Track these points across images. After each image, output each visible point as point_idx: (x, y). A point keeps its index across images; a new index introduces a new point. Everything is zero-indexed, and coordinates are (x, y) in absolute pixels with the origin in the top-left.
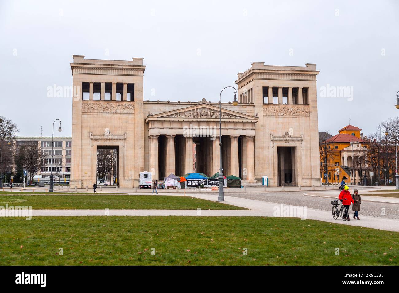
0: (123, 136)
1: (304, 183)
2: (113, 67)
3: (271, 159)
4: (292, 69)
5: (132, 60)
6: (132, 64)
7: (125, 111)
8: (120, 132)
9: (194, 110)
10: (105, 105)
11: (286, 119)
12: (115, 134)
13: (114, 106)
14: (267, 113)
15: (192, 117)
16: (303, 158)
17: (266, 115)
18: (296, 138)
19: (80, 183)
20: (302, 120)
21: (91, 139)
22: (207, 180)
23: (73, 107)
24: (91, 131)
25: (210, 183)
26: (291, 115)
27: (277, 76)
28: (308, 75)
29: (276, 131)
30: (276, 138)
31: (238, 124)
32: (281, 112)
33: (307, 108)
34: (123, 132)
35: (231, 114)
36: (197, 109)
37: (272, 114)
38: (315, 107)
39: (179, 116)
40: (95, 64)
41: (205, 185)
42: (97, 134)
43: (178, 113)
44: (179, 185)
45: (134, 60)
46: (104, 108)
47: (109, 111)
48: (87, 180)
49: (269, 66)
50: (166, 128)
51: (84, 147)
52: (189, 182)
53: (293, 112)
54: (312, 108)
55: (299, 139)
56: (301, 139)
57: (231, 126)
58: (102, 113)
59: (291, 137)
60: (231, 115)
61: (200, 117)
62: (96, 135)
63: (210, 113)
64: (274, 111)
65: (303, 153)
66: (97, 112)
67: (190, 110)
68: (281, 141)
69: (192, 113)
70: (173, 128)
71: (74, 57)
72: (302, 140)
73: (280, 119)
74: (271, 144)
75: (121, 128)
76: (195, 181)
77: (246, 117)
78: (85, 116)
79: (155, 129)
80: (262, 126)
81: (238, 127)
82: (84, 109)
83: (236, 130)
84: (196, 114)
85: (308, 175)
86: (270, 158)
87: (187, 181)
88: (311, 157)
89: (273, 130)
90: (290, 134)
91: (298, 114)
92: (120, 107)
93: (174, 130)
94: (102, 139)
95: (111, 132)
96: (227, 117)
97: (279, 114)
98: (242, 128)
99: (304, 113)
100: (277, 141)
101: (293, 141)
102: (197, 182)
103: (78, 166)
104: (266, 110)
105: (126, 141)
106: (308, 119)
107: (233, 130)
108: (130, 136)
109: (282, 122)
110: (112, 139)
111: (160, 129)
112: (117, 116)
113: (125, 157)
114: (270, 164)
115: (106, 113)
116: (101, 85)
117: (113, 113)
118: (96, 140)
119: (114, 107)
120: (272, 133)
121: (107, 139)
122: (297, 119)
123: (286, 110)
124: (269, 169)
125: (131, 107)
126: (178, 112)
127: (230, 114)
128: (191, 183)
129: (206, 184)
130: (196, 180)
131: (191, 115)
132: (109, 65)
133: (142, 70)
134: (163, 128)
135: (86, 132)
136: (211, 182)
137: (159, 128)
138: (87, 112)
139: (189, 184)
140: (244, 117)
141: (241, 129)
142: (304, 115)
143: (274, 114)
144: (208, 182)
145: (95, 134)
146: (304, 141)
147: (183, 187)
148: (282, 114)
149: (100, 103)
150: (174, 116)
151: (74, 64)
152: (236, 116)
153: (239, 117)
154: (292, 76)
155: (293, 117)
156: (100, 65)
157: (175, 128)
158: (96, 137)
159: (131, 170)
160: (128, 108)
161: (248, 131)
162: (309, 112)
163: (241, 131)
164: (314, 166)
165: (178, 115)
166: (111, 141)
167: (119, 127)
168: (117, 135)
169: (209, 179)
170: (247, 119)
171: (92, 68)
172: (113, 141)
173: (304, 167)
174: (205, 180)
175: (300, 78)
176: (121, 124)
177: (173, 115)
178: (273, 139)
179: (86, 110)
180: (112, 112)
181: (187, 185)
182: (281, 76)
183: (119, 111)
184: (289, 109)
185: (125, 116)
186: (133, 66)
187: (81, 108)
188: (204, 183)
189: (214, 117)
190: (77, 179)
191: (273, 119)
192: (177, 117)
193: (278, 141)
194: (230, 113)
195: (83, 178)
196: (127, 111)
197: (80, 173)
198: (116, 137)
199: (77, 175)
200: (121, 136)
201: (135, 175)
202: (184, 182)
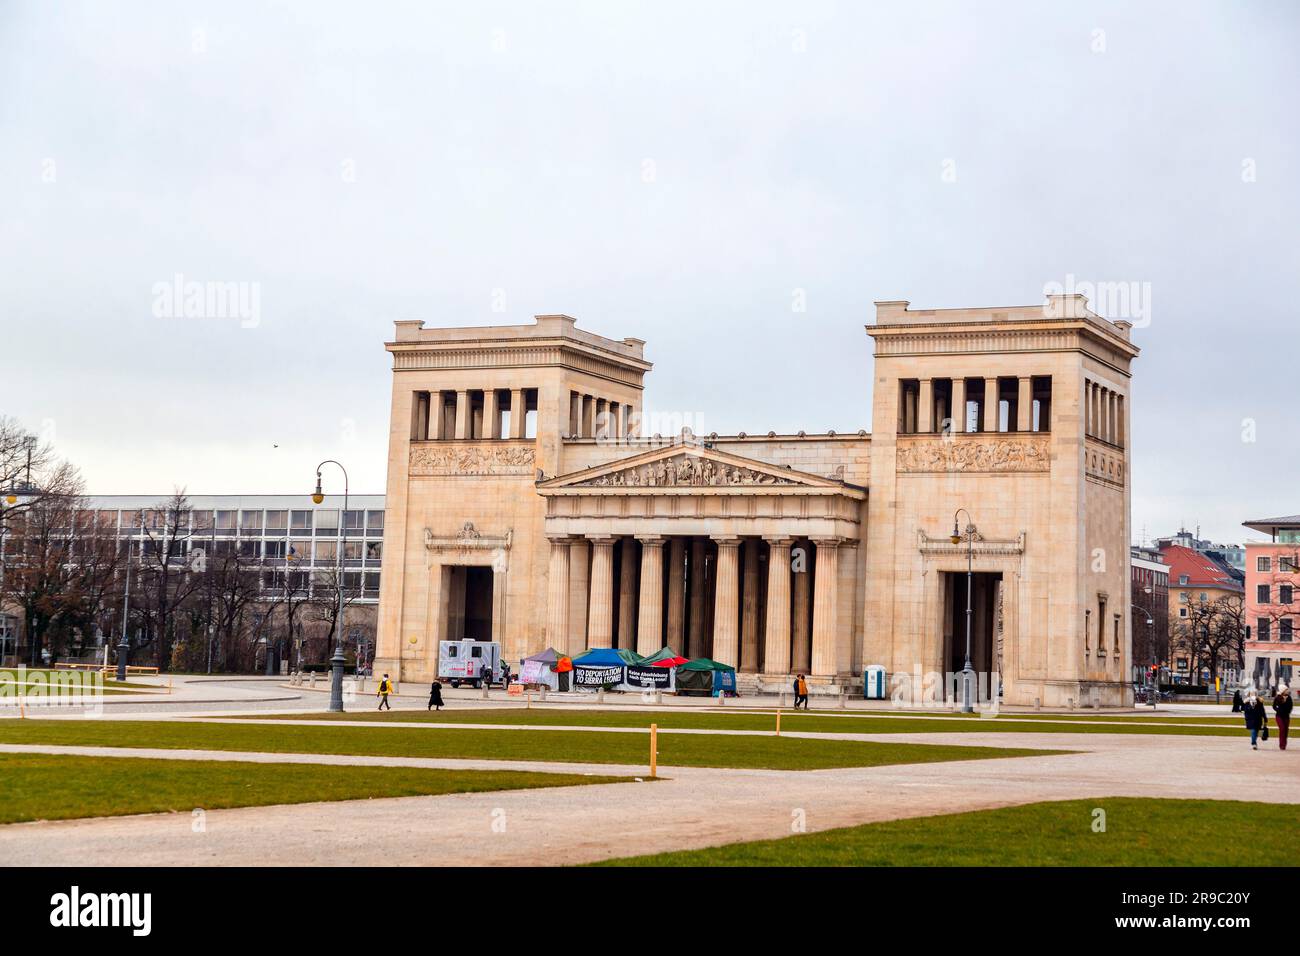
0: (503, 539)
1: (1021, 692)
2: (484, 345)
3: (918, 614)
4: (995, 315)
5: (535, 322)
6: (533, 334)
7: (512, 469)
8: (496, 528)
9: (658, 462)
10: (466, 454)
11: (970, 483)
12: (487, 533)
13: (485, 454)
14: (911, 463)
15: (652, 482)
16: (1025, 609)
17: (905, 470)
18: (999, 546)
19: (396, 667)
20: (1026, 484)
21: (427, 546)
22: (626, 668)
23: (390, 460)
24: (428, 526)
25: (633, 678)
26: (986, 469)
27: (948, 341)
28: (1049, 333)
29: (936, 521)
30: (935, 546)
31: (786, 502)
32: (957, 458)
33: (1042, 444)
34: (504, 527)
35: (762, 474)
36: (665, 460)
37: (926, 467)
38: (1069, 439)
39: (618, 479)
40: (440, 342)
41: (618, 683)
42: (443, 534)
43: (613, 473)
44: (553, 680)
45: (541, 322)
46: (463, 462)
47: (473, 468)
48: (414, 660)
49: (923, 312)
50: (585, 517)
51: (411, 569)
52: (579, 672)
53: (994, 459)
54: (1058, 444)
55: (1009, 547)
56: (1017, 547)
57: (765, 509)
58: (456, 475)
59: (982, 539)
60: (760, 477)
61: (673, 484)
62: (441, 537)
63: (703, 471)
64: (932, 458)
65: (1025, 593)
66: (442, 473)
67: (647, 464)
68: (950, 552)
69: (651, 470)
70: (603, 518)
71: (398, 324)
72: (1021, 552)
73: (952, 483)
74: (919, 563)
75: (502, 517)
76: (595, 670)
77: (805, 481)
78: (416, 484)
79: (558, 520)
80: (890, 506)
81: (786, 512)
82: (415, 465)
83: (778, 522)
84: (661, 474)
85: (1040, 669)
86: (914, 607)
87: (575, 669)
88: (1047, 606)
89: (929, 519)
90: (981, 530)
91: (1013, 463)
92: (500, 457)
93: (605, 522)
94: (452, 548)
95: (476, 528)
96: (749, 481)
97: (950, 465)
98: (797, 513)
99: (1031, 459)
100: (937, 552)
101: (989, 553)
102: (600, 673)
103: (395, 621)
104: (907, 452)
105: (511, 553)
106: (1044, 480)
107: (768, 521)
108: (522, 539)
109: (957, 490)
110: (478, 548)
111: (570, 521)
112: (493, 482)
113: (508, 598)
114: (916, 629)
115: (466, 475)
116: (458, 397)
117: (483, 475)
118: (440, 549)
119: (485, 460)
120: (924, 527)
121: (465, 549)
122: (1009, 480)
123: (973, 451)
124: (909, 642)
125: (528, 456)
126: (614, 469)
127: (758, 473)
128: (584, 676)
129: (622, 682)
130: (597, 667)
131: (648, 478)
132: (474, 341)
133: (557, 349)
134: (578, 518)
135: (416, 527)
136: (635, 676)
137: (567, 517)
138: (421, 473)
139: (580, 679)
140: (799, 479)
141: (793, 517)
142: (1033, 467)
143: (933, 467)
144: (628, 674)
145: (436, 532)
146: (1028, 552)
147: (563, 688)
148: (959, 466)
149: (453, 447)
150: (605, 481)
151: (398, 344)
152: (776, 479)
153: (786, 480)
154: (996, 340)
155: (995, 476)
156: (453, 342)
157: (607, 517)
158: (438, 542)
159: (520, 636)
160: (520, 459)
161: (813, 523)
162: (1050, 458)
163: (795, 522)
164: (1057, 638)
165: (614, 478)
166: (475, 553)
167: (497, 514)
168: (489, 537)
169: (630, 668)
170: (807, 485)
171: (436, 353)
172: (480, 554)
173: (1025, 642)
174: (619, 670)
175: (1023, 344)
176: (501, 505)
177: (601, 477)
178: (924, 546)
179: (417, 470)
180: (480, 473)
181: (575, 682)
182: (958, 341)
183: (496, 469)
184: (984, 448)
185: (510, 483)
186: (533, 339)
187: (407, 464)
188: (616, 679)
189: (713, 481)
190: (390, 656)
191: (929, 483)
192: (610, 485)
193: (941, 552)
194: (757, 469)
195: (407, 654)
196: (518, 469)
197: (398, 640)
198: (485, 543)
199: (391, 646)
200: (497, 538)
201: (529, 649)
202: (567, 672)
